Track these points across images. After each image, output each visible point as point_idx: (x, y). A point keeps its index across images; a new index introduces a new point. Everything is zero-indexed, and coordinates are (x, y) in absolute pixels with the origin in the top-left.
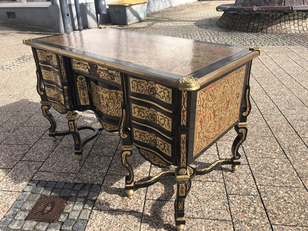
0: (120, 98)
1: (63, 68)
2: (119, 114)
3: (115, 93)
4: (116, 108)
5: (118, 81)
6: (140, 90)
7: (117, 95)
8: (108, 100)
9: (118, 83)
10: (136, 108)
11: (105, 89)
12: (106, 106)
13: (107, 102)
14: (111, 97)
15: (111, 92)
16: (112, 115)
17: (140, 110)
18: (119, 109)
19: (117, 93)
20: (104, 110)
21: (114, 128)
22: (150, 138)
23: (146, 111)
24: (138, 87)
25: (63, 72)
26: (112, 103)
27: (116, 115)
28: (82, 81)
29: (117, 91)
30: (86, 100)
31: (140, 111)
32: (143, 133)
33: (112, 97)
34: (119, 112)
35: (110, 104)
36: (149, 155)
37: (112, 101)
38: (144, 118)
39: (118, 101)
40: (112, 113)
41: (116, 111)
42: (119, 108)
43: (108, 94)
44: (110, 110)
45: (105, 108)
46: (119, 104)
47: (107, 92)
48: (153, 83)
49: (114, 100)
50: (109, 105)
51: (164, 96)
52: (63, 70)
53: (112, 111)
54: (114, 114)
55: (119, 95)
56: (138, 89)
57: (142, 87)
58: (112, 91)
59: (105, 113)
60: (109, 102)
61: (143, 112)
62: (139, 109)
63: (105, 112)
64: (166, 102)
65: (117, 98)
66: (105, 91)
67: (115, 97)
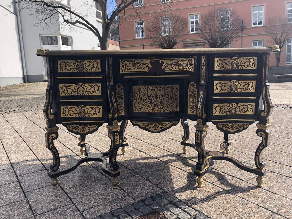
0: (175, 92)
1: (111, 73)
2: (172, 108)
3: (171, 88)
4: (171, 102)
5: (190, 69)
6: (224, 67)
7: (172, 90)
8: (163, 96)
9: (190, 70)
10: (218, 84)
11: (160, 86)
12: (160, 104)
13: (162, 98)
14: (166, 93)
15: (166, 88)
16: (166, 111)
17: (223, 84)
18: (173, 104)
19: (172, 88)
20: (157, 109)
21: (167, 125)
22: (230, 108)
23: (227, 84)
24: (222, 65)
25: (111, 77)
26: (167, 99)
27: (169, 111)
28: (119, 89)
29: (172, 86)
30: (121, 110)
31: (223, 86)
32: (223, 106)
33: (168, 93)
34: (172, 107)
35: (165, 100)
36: (227, 126)
37: (167, 96)
38: (226, 91)
39: (172, 95)
40: (165, 110)
41: (171, 105)
42: (173, 102)
43: (164, 90)
44: (164, 107)
45: (158, 106)
46: (173, 98)
47: (163, 88)
48: (236, 58)
49: (169, 96)
50: (163, 102)
51: (249, 65)
52: (111, 75)
53: (166, 107)
54: (167, 110)
55: (175, 89)
56: (222, 66)
57: (226, 64)
58: (168, 86)
59: (158, 112)
60: (163, 99)
61: (225, 86)
62: (221, 84)
63: (158, 110)
64: (252, 68)
65: (172, 93)
66: (161, 88)
67: (170, 92)
